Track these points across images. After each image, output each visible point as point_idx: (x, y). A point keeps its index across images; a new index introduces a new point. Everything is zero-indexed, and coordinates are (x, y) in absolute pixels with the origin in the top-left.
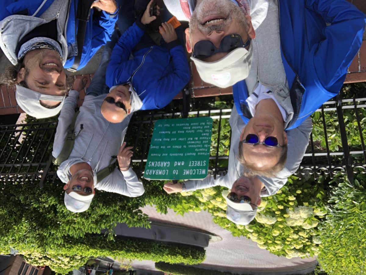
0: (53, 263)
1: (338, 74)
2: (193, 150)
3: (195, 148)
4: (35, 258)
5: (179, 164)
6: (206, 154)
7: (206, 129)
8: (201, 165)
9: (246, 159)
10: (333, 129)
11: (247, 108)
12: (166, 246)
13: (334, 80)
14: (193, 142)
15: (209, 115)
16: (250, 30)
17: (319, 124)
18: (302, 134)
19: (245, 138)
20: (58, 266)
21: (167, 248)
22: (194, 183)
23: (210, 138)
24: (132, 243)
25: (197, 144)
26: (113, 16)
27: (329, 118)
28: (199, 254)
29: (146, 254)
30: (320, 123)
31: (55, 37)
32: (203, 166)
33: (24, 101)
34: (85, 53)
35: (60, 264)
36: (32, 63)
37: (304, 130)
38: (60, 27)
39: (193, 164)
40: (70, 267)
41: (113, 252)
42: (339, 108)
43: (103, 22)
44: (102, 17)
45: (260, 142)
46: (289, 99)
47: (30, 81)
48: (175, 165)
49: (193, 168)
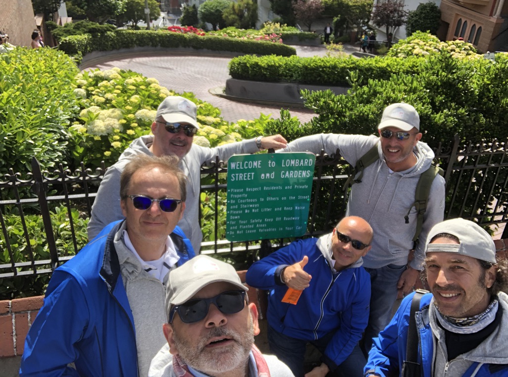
0: (435, 46)
1: (56, 296)
2: (251, 195)
3: (248, 198)
4: (460, 50)
5: (268, 175)
6: (232, 190)
7: (234, 225)
8: (237, 174)
9: (176, 178)
10: (63, 234)
11: (178, 248)
12: (284, 77)
13: (60, 288)
14: (251, 206)
15: (232, 246)
16: (170, 335)
17: (82, 240)
18: (101, 220)
19: (179, 206)
20: (427, 42)
21: (282, 75)
22: (245, 150)
23: (228, 212)
24: (329, 78)
25: (245, 203)
26: (370, 371)
27: (69, 249)
28: (238, 69)
29: (309, 65)
30: (81, 242)
31: (448, 335)
32: (235, 174)
33: (482, 241)
34: (406, 317)
35: (425, 45)
36: (476, 296)
37: (99, 224)
38: (442, 350)
39: (249, 176)
40: (412, 42)
41: (354, 65)
42: (55, 259)
43: (385, 362)
44: (387, 369)
45: (158, 201)
46: (122, 261)
47: (476, 270)
48: (273, 174)
49: (248, 170)
